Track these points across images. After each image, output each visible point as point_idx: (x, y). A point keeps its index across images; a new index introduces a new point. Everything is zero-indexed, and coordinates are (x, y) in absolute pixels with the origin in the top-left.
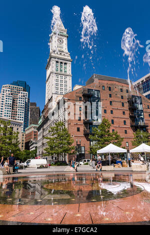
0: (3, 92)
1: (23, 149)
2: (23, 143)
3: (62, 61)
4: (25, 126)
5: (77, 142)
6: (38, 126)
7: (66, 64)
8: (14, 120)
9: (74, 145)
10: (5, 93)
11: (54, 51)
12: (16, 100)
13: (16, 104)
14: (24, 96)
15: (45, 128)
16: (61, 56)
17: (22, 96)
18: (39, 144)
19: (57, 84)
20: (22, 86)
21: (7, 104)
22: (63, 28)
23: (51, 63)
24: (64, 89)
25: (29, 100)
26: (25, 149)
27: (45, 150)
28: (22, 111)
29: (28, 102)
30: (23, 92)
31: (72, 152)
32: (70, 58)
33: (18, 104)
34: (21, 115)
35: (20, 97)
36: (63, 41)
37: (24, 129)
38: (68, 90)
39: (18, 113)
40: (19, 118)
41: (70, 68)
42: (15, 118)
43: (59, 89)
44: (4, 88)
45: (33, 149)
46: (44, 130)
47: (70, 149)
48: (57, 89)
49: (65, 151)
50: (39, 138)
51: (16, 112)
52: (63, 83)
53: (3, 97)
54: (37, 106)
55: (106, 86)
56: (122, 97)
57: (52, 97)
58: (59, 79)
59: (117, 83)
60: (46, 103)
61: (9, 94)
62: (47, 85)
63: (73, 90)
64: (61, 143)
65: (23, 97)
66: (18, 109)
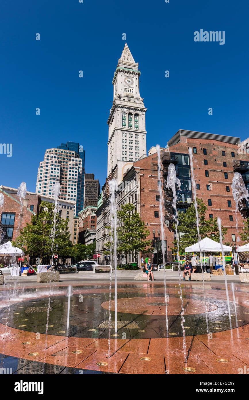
0: (48, 159)
1: (76, 243)
2: (75, 234)
3: (131, 111)
4: (79, 208)
5: (154, 234)
6: (96, 208)
7: (137, 115)
8: (63, 200)
9: (150, 238)
10: (49, 161)
11: (120, 97)
12: (65, 170)
13: (65, 176)
14: (76, 165)
15: (106, 211)
16: (129, 104)
17: (73, 165)
18: (99, 236)
19: (124, 147)
20: (73, 150)
21: (53, 177)
22: (133, 62)
23: (115, 115)
24: (134, 153)
25: (83, 170)
26: (79, 242)
27: (106, 245)
28: (74, 187)
29: (83, 173)
30: (75, 159)
31: (146, 250)
32: (143, 106)
33: (68, 176)
34: (72, 192)
35: (71, 166)
36: (133, 82)
37: (77, 212)
38: (140, 155)
39: (68, 190)
40: (70, 197)
41: (144, 121)
42: (64, 197)
43: (128, 153)
44: (48, 154)
45: (89, 243)
46: (105, 214)
47: (144, 245)
48: (125, 152)
49: (136, 247)
50: (98, 227)
51: (66, 188)
52: (134, 145)
53: (47, 166)
54: (96, 179)
55: (199, 148)
56: (225, 164)
57: (117, 165)
58: (128, 138)
59: (216, 142)
60: (109, 174)
61: (56, 162)
62: (109, 147)
63: (147, 154)
64: (131, 236)
65: (75, 167)
66: (68, 183)
